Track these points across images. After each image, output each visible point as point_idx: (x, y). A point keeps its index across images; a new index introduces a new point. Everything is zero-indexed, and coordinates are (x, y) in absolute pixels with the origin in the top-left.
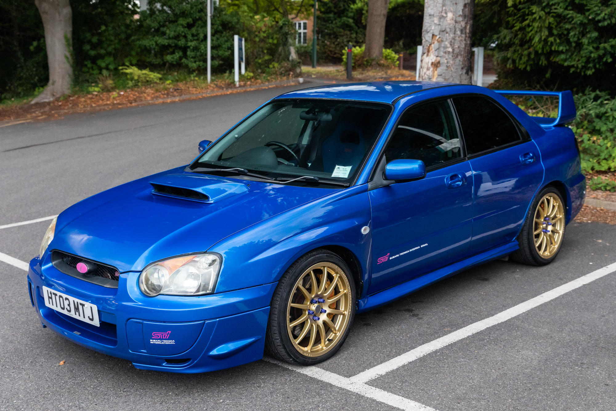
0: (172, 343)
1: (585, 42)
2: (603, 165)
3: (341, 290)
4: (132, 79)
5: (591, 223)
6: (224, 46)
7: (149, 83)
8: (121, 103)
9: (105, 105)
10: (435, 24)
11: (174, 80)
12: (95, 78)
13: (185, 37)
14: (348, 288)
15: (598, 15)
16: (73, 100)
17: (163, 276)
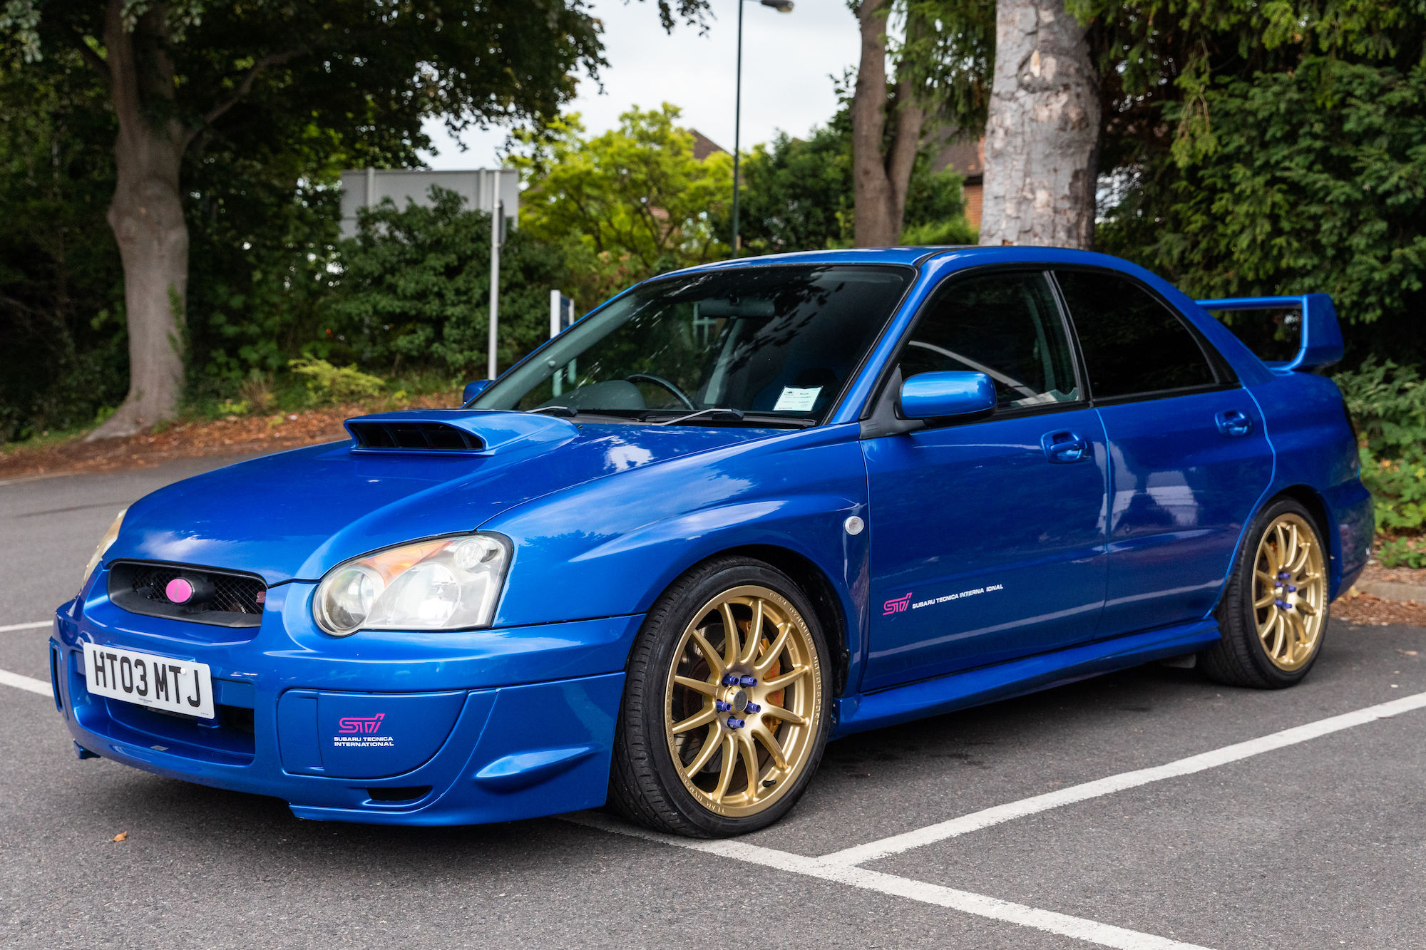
0: (386, 744)
1: (1358, 245)
2: (1408, 513)
3: (797, 665)
4: (317, 389)
5: (1389, 626)
6: (527, 317)
7: (355, 397)
8: (290, 436)
9: (253, 441)
10: (1009, 216)
11: (413, 390)
12: (234, 388)
13: (440, 295)
14: (813, 660)
15: (1383, 180)
16: (181, 433)
17: (370, 593)
